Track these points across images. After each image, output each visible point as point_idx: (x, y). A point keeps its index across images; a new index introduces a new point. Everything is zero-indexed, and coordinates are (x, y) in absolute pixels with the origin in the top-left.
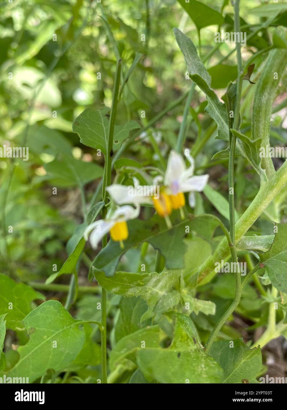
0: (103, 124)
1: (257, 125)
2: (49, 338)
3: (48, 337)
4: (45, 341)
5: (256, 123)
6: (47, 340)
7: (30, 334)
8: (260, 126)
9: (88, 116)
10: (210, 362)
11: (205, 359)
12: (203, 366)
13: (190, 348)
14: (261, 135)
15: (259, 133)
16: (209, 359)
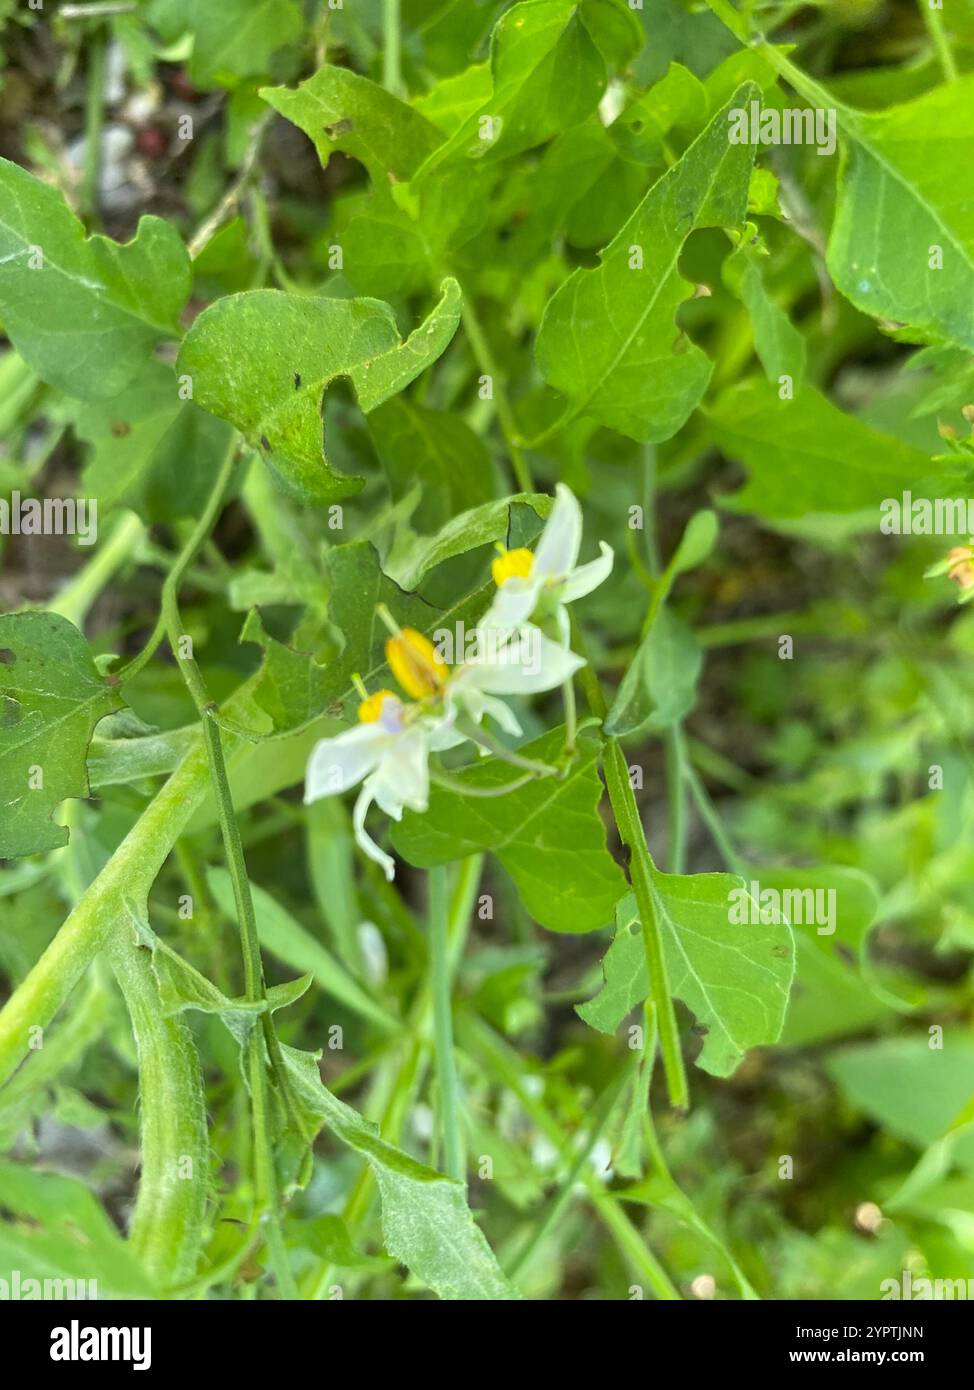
0: (701, 985)
1: (182, 1085)
2: (629, 340)
3: (634, 342)
4: (636, 330)
5: (187, 1091)
6: (632, 336)
7: (682, 337)
8: (174, 1081)
9: (760, 1000)
10: (217, 400)
11: (230, 403)
12: (232, 384)
13: (275, 416)
14: (168, 1054)
15: (173, 1060)
16: (220, 407)
